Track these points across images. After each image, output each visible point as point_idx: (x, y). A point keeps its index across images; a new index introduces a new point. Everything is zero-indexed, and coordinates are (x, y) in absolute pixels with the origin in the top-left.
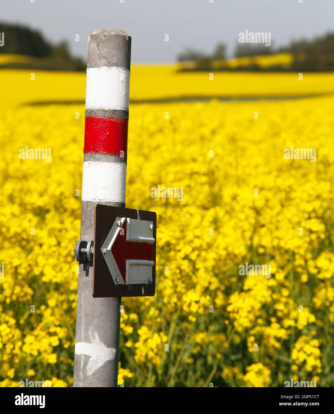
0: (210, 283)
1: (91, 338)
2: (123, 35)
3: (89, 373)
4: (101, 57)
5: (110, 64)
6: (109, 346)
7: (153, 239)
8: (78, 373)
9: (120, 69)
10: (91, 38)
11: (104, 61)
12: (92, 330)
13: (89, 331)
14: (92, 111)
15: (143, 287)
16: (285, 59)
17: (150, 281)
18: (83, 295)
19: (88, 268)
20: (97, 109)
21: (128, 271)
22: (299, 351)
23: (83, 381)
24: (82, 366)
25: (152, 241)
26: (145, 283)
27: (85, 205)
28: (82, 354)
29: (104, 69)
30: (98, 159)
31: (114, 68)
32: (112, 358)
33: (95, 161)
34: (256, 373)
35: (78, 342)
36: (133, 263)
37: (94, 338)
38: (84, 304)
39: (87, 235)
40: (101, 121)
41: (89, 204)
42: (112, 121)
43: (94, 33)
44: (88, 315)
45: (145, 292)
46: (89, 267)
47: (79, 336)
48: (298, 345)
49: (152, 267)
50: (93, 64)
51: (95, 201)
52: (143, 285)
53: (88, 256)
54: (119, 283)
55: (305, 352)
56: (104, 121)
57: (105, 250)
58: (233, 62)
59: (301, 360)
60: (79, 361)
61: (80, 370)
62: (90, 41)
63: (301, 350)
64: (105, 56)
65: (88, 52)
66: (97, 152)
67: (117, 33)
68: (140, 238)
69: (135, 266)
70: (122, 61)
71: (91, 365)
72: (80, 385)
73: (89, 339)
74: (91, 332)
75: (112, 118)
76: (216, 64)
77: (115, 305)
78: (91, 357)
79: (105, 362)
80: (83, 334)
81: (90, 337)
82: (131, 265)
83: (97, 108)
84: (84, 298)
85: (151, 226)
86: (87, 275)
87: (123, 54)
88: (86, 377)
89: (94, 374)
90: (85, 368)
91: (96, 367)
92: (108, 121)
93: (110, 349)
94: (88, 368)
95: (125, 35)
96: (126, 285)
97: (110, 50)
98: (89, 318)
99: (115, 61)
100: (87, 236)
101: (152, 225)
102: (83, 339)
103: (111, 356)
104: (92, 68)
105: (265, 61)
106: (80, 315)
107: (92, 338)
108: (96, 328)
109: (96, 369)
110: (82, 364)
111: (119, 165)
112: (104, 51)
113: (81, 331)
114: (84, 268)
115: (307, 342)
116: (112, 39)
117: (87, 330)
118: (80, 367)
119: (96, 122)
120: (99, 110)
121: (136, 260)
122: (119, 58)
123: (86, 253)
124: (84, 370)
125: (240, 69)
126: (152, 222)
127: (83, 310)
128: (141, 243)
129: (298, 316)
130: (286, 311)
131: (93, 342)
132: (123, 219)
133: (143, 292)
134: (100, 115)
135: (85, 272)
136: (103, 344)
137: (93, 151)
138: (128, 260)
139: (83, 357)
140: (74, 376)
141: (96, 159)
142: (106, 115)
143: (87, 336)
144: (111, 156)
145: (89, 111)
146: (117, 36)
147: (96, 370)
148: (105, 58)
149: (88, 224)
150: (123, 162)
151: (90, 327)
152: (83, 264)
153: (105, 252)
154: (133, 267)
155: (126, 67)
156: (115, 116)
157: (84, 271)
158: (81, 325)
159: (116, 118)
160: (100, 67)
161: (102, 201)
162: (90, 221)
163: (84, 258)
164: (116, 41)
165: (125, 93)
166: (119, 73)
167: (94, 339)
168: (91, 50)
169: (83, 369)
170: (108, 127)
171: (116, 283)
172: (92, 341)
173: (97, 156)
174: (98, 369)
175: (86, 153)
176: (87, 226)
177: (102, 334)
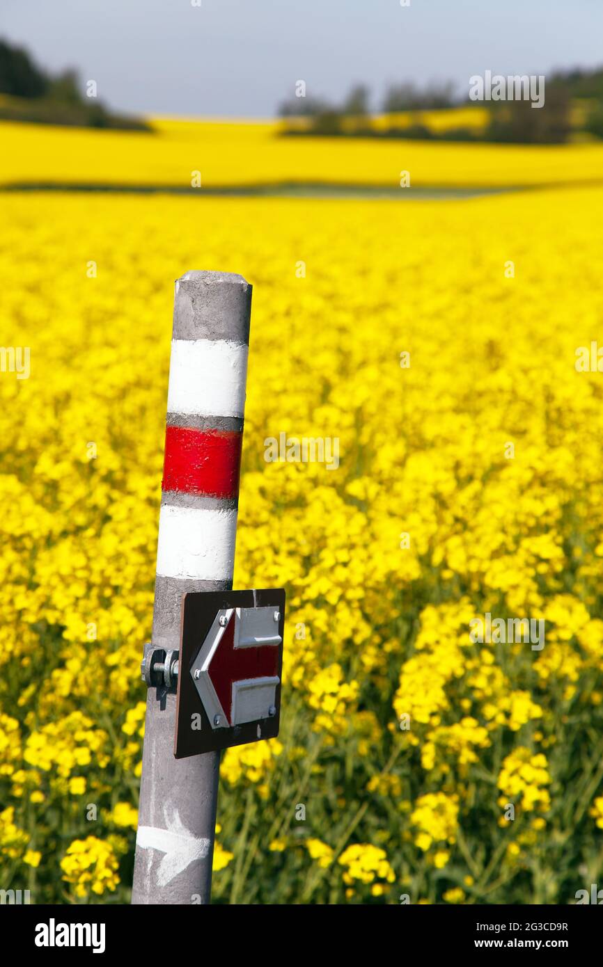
0: (355, 631)
1: (167, 820)
2: (237, 284)
3: (162, 882)
4: (199, 322)
5: (214, 336)
6: (197, 835)
7: (279, 637)
8: (141, 880)
9: (232, 344)
10: (181, 286)
11: (203, 330)
12: (169, 806)
13: (164, 807)
14: (179, 417)
15: (259, 726)
16: (475, 119)
17: (271, 713)
18: (155, 743)
19: (165, 697)
20: (190, 413)
21: (236, 701)
22: (512, 775)
23: (150, 896)
24: (149, 869)
25: (276, 641)
26: (263, 718)
27: (163, 582)
28: (149, 848)
29: (203, 344)
30: (188, 503)
31: (221, 342)
32: (203, 855)
33: (183, 506)
34: (434, 810)
35: (144, 825)
36: (244, 687)
37: (172, 821)
38: (156, 759)
39: (164, 637)
40: (194, 437)
41: (170, 582)
42: (215, 435)
43: (187, 278)
44: (162, 779)
45: (262, 733)
46: (166, 693)
47: (144, 815)
48: (510, 764)
49: (275, 687)
50: (184, 334)
51: (180, 577)
52: (261, 722)
53: (167, 679)
54: (219, 726)
55: (522, 778)
56: (201, 437)
57: (198, 672)
58: (381, 121)
59: (515, 791)
60: (144, 859)
61: (145, 875)
62: (180, 292)
63: (515, 772)
64: (206, 321)
65: (175, 309)
66: (187, 490)
67: (228, 281)
68: (258, 639)
69: (246, 691)
70: (235, 330)
71: (166, 868)
72: (146, 901)
73: (164, 822)
74: (168, 809)
75: (215, 431)
76: (350, 123)
77: (211, 763)
78: (166, 853)
79: (189, 862)
80: (152, 812)
81: (164, 819)
82: (241, 690)
83: (188, 412)
84: (157, 750)
85: (277, 615)
86: (163, 707)
87: (238, 316)
88: (155, 889)
89: (170, 884)
90: (155, 873)
91: (174, 872)
92: (207, 437)
93: (200, 840)
94: (160, 872)
95: (242, 282)
96: (231, 727)
97: (214, 310)
98: (164, 784)
99: (223, 331)
100: (165, 639)
101: (278, 613)
102: (152, 820)
103: (202, 852)
104: (181, 341)
105: (439, 121)
106: (148, 778)
107: (169, 820)
108: (175, 803)
109: (175, 875)
110: (150, 866)
111: (225, 513)
112: (205, 311)
113: (149, 806)
114: (157, 695)
115: (526, 760)
116: (219, 290)
117: (159, 806)
118: (145, 870)
119: (186, 437)
120: (191, 416)
121: (250, 679)
122: (231, 324)
123: (162, 672)
124: (153, 876)
125: (393, 135)
126: (278, 607)
127: (153, 770)
128: (259, 648)
129: (511, 706)
130: (489, 692)
131: (169, 828)
132: (229, 612)
133: (259, 735)
134: (193, 426)
135: (159, 702)
136: (188, 832)
137: (179, 489)
138: (235, 683)
139: (151, 854)
140: (134, 884)
141: (183, 504)
142: (205, 426)
143: (159, 816)
144: (210, 499)
145: (174, 416)
146: (228, 285)
147: (175, 878)
148: (206, 324)
149: (166, 617)
150: (232, 509)
151: (166, 800)
152: (156, 688)
153: (198, 676)
154: (244, 692)
155: (241, 340)
156: (220, 428)
157: (157, 700)
158: (150, 795)
159: (223, 431)
160: (196, 340)
161: (194, 579)
162: (171, 612)
163: (159, 678)
164: (227, 295)
165: (239, 387)
166: (227, 351)
167: (171, 823)
168: (180, 308)
169: (151, 874)
170: (206, 448)
171: (214, 727)
172: (168, 826)
173: (187, 497)
174: (178, 875)
175: (166, 490)
176: (164, 620)
177: (185, 813)
